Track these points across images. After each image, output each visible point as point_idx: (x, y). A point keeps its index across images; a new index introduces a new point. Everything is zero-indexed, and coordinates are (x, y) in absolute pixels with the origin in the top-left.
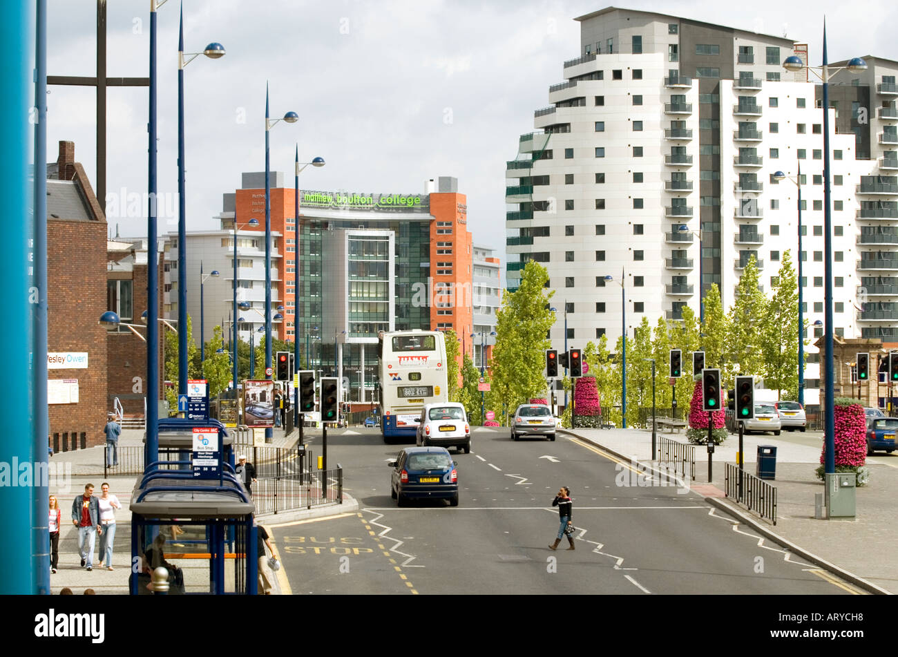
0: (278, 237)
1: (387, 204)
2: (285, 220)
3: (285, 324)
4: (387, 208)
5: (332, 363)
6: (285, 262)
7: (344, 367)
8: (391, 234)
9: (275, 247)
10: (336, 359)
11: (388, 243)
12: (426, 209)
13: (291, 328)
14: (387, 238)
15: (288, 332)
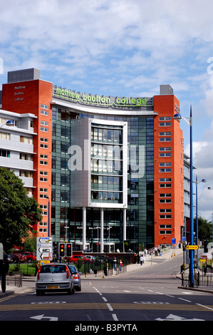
0: (34, 119)
1: (121, 104)
2: (40, 106)
3: (39, 190)
4: (121, 107)
5: (78, 224)
6: (39, 139)
7: (87, 227)
8: (125, 125)
9: (31, 126)
10: (81, 220)
11: (122, 131)
12: (152, 108)
13: (43, 193)
14: (122, 127)
15: (41, 196)
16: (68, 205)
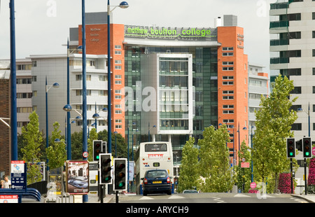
1: (187, 35)
2: (114, 46)
3: (114, 121)
4: (187, 38)
6: (114, 76)
11: (187, 62)
12: (215, 39)
13: (118, 123)
14: (187, 59)
15: (117, 127)
16: (139, 133)
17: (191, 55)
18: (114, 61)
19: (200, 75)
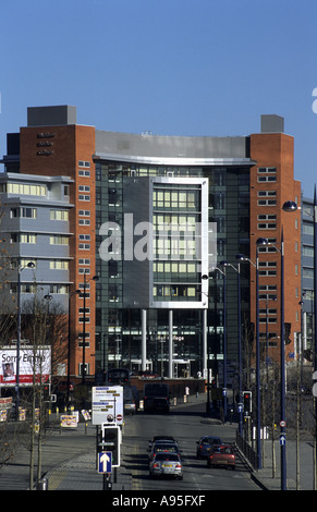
0: (69, 183)
2: (78, 163)
3: (77, 286)
6: (77, 212)
8: (204, 182)
9: (65, 194)
11: (200, 191)
14: (200, 186)
16: (119, 306)
17: (207, 180)
18: (77, 187)
19: (221, 212)
